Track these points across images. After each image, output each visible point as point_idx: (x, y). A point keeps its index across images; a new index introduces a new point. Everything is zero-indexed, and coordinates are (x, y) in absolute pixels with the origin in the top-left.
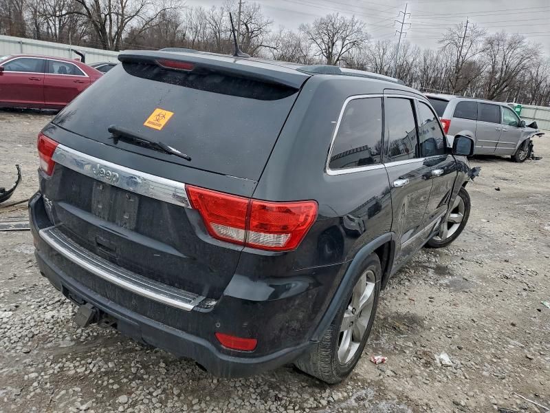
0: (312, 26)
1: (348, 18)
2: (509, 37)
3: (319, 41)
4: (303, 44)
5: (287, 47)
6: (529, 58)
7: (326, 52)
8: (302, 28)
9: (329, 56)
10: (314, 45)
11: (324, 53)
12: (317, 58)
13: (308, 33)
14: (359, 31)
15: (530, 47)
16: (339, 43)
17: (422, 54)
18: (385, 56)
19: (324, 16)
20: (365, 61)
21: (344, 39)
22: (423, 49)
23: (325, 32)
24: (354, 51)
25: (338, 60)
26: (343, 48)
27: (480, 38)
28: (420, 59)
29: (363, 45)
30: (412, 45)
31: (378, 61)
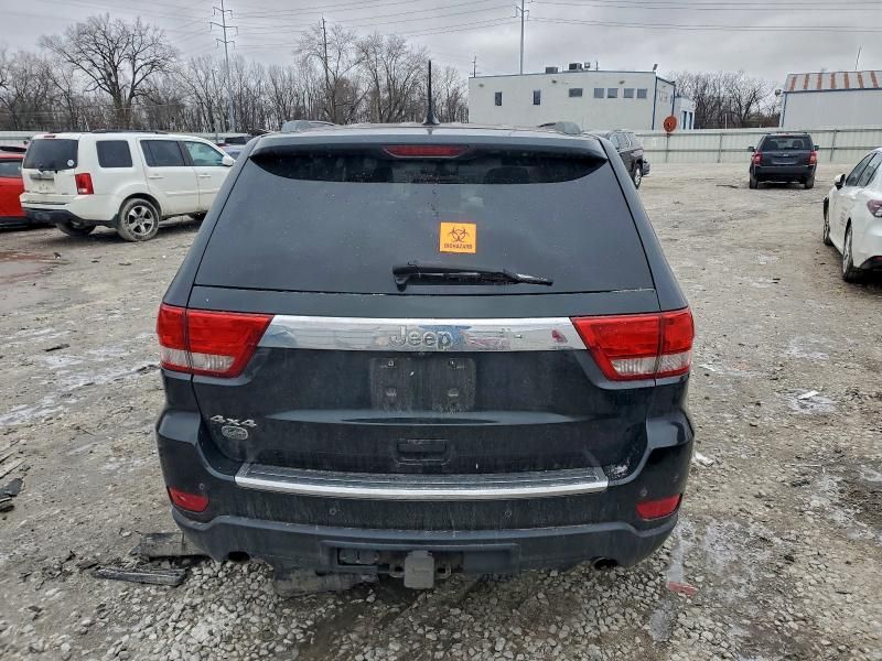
0: (64, 38)
1: (130, 21)
2: (385, 40)
3: (87, 65)
4: (56, 72)
5: (25, 80)
6: (418, 67)
7: (106, 83)
8: (47, 42)
9: (115, 90)
10: (78, 73)
11: (104, 86)
12: (92, 94)
13: (61, 51)
14: (154, 43)
15: (416, 52)
16: (125, 66)
17: (266, 72)
18: (210, 82)
19: (83, 19)
20: (178, 92)
21: (133, 59)
22: (266, 66)
23: (94, 47)
24: (157, 78)
25: (132, 95)
26: (135, 73)
27: (350, 45)
28: (266, 82)
29: (169, 66)
30: (248, 61)
31: (201, 91)
